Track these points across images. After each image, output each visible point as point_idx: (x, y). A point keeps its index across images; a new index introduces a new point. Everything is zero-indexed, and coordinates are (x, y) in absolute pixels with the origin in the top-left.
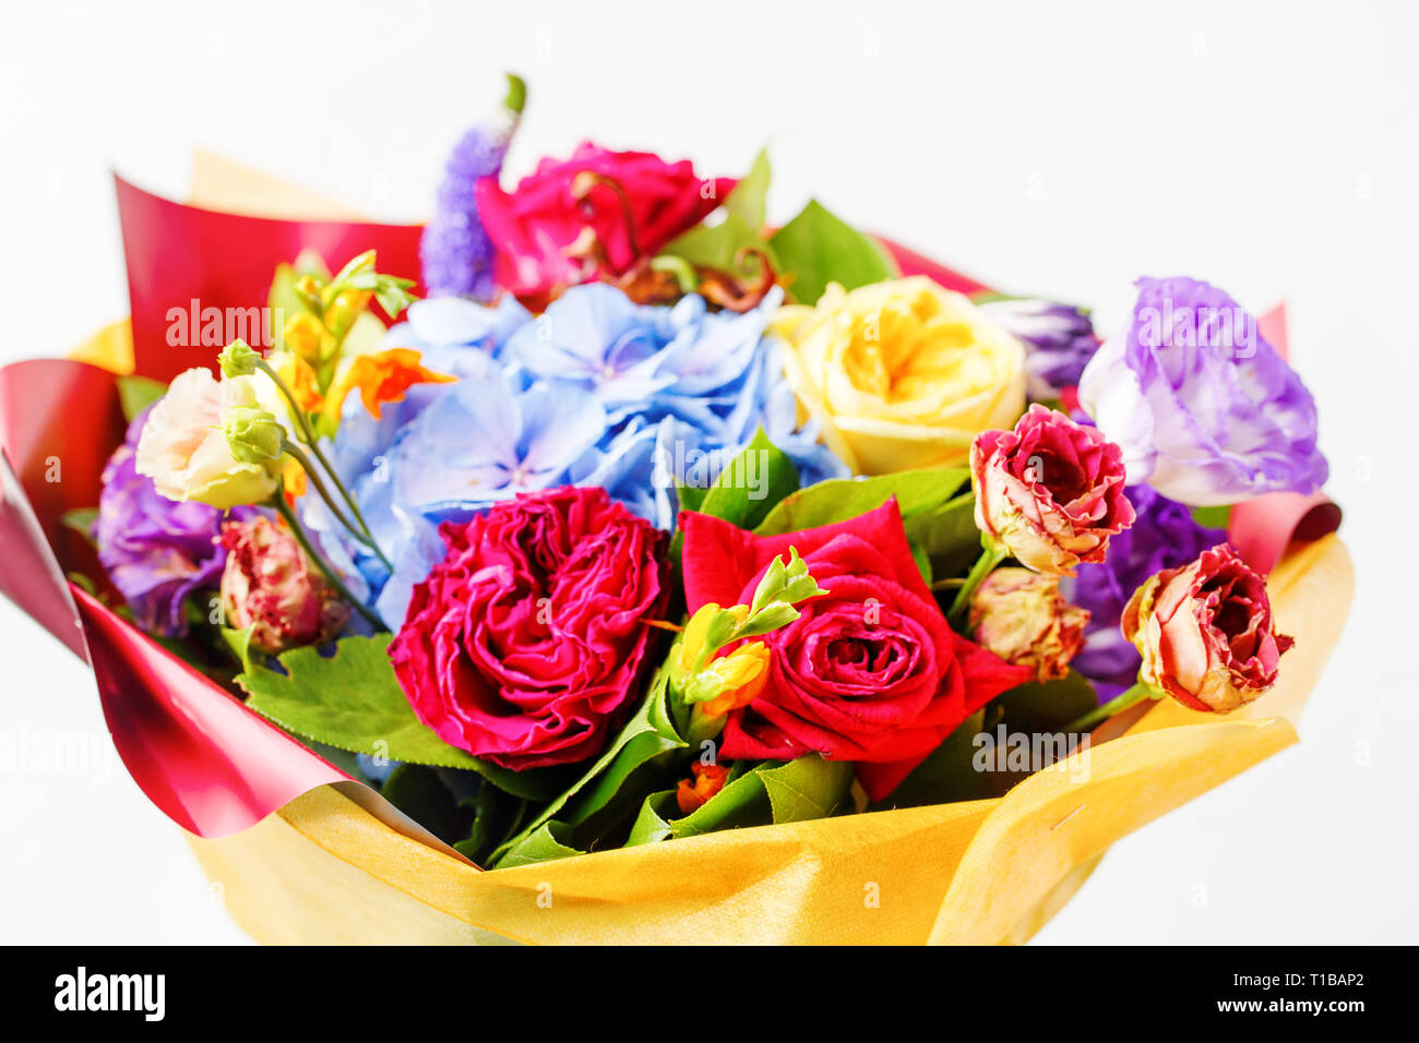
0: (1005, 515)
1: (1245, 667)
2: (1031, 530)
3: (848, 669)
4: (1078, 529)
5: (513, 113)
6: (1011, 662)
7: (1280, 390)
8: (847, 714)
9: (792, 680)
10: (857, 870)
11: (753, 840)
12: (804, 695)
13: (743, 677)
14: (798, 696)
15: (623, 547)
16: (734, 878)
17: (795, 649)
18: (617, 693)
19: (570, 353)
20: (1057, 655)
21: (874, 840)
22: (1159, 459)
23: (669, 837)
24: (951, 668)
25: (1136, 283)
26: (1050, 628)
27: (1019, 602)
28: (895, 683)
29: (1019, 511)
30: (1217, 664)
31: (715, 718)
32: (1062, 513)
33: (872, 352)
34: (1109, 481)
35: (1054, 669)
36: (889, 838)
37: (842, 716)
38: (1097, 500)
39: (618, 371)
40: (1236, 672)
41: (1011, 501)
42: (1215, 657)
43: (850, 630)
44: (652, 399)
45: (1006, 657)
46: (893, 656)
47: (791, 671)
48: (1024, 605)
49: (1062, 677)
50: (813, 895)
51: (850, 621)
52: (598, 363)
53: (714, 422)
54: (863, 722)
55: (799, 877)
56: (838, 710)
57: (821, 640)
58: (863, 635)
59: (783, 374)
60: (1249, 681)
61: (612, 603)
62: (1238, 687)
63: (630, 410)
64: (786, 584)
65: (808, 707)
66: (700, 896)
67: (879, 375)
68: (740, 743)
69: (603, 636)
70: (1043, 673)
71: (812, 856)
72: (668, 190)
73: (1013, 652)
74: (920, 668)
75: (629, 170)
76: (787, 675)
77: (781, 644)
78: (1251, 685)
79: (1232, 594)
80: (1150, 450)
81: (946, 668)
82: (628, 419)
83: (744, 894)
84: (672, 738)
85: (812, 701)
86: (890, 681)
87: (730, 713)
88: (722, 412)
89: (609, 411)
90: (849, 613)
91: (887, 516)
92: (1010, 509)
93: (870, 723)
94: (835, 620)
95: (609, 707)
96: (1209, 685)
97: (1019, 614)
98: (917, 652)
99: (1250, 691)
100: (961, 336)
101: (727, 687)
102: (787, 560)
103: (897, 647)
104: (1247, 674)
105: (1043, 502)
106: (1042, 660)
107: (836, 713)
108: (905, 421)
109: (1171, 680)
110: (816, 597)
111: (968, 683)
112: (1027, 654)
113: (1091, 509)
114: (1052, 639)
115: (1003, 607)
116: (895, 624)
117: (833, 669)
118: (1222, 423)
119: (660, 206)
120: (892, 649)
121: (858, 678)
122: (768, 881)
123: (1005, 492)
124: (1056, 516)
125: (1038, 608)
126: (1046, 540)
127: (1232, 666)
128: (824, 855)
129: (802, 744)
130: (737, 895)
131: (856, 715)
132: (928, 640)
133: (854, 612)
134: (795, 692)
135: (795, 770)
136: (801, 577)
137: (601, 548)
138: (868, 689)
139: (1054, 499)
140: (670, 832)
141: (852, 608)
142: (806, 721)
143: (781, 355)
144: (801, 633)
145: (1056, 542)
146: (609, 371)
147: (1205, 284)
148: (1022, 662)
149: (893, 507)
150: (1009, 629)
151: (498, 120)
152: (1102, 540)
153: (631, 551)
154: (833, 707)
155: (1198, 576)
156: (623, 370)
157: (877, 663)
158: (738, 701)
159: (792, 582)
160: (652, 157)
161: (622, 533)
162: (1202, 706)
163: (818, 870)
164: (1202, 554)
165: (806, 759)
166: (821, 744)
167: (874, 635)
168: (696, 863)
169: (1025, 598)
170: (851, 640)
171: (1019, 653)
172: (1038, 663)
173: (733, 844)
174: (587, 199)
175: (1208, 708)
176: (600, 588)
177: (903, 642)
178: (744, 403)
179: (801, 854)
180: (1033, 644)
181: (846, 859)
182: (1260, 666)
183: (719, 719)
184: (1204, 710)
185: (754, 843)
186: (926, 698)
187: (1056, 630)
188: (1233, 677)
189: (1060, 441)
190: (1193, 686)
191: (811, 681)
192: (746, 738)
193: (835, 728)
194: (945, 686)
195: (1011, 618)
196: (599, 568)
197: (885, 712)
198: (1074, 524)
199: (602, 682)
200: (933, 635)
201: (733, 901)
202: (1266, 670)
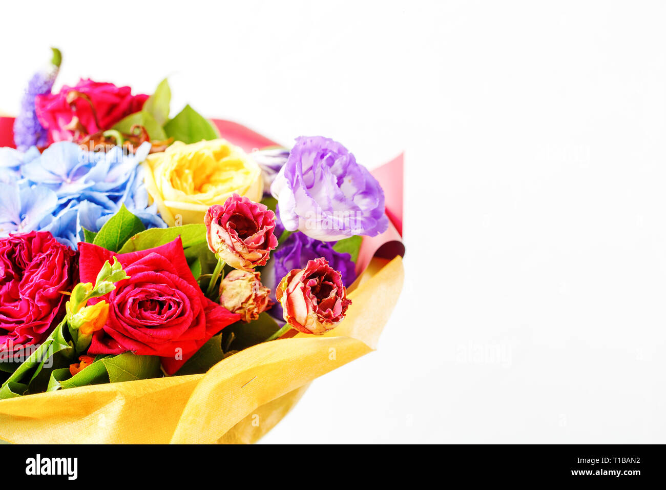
0: (217, 243)
1: (324, 313)
2: (228, 250)
3: (148, 314)
4: (250, 250)
5: (55, 66)
6: (233, 312)
7: (363, 189)
8: (145, 334)
9: (119, 318)
10: (142, 404)
11: (95, 390)
12: (125, 325)
13: (91, 315)
14: (122, 325)
15: (53, 258)
16: (87, 408)
17: (122, 305)
18: (48, 324)
19: (52, 173)
20: (253, 309)
21: (151, 391)
22: (300, 219)
23: (60, 389)
24: (200, 313)
25: (296, 139)
26: (250, 296)
27: (238, 284)
28: (168, 320)
29: (223, 241)
30: (311, 312)
31: (87, 335)
32: (242, 242)
33: (188, 173)
34: (266, 228)
35: (252, 315)
36: (158, 390)
37: (143, 334)
38: (261, 236)
39: (73, 180)
40: (320, 315)
41: (220, 237)
42: (311, 308)
43: (150, 296)
44: (82, 192)
45: (231, 310)
46: (170, 307)
47: (119, 314)
48: (240, 286)
49: (256, 319)
50: (121, 415)
51: (150, 292)
52: (64, 177)
53: (111, 203)
54: (153, 337)
55: (116, 407)
56: (141, 332)
57: (134, 300)
58: (156, 298)
59: (143, 182)
60: (326, 319)
61: (47, 284)
62: (322, 322)
63: (70, 197)
64: (111, 273)
65: (127, 330)
66: (73, 416)
67: (189, 183)
68: (97, 347)
69: (42, 298)
70: (248, 317)
71: (122, 398)
72: (115, 100)
73: (234, 307)
74: (182, 314)
75: (97, 91)
76: (117, 316)
77: (115, 302)
78: (327, 322)
79: (324, 280)
80: (295, 215)
81: (198, 314)
82: (69, 201)
83: (93, 414)
84: (64, 344)
85: (129, 328)
86: (167, 319)
87: (94, 333)
88: (115, 199)
89: (60, 198)
90: (150, 288)
91: (175, 245)
92: (219, 240)
93: (157, 338)
94: (142, 291)
95: (43, 330)
96: (309, 321)
97: (238, 290)
98: (182, 305)
99: (327, 324)
100: (238, 166)
101: (85, 320)
102: (112, 262)
103: (172, 304)
104: (326, 317)
105: (233, 237)
106: (247, 311)
107: (140, 333)
108: (195, 203)
109: (293, 319)
110: (125, 280)
111: (208, 321)
112: (240, 308)
113: (257, 241)
114: (251, 301)
115: (231, 287)
116: (172, 293)
117: (140, 313)
118: (330, 203)
119: (113, 107)
120: (170, 304)
121: (151, 317)
122: (102, 409)
123: (217, 233)
124: (239, 244)
125: (246, 287)
126: (235, 255)
127: (318, 312)
128: (126, 397)
129: (124, 348)
130: (90, 415)
131: (150, 335)
132: (187, 301)
133: (153, 288)
134: (121, 323)
135: (120, 359)
136: (118, 270)
137: (44, 258)
138: (156, 323)
139: (239, 236)
140: (60, 387)
141: (152, 286)
142: (127, 337)
143: (144, 172)
144: (126, 297)
145: (241, 256)
146: (69, 180)
147: (330, 140)
148: (238, 312)
149: (179, 241)
150: (233, 296)
151: (49, 69)
152: (263, 255)
153: (56, 260)
154: (139, 331)
155: (306, 272)
156: (75, 180)
157: (163, 311)
158: (95, 327)
159: (114, 272)
160: (112, 85)
161: (54, 252)
162: (308, 331)
163: (124, 404)
164: (309, 262)
165: (126, 354)
166: (132, 347)
167: (161, 298)
168: (69, 401)
169: (241, 283)
170: (152, 301)
171: (236, 308)
172: (245, 312)
173: (86, 392)
174: (73, 103)
175: (311, 332)
176: (42, 277)
177: (175, 302)
178: (125, 194)
179: (117, 397)
180: (242, 303)
181: (137, 399)
182: (332, 313)
183: (88, 336)
184: (308, 333)
185: (95, 392)
186: (186, 327)
187: (253, 297)
188: (319, 318)
189: (245, 210)
190: (302, 322)
191: (129, 318)
192: (99, 344)
193: (140, 340)
194: (196, 322)
195: (234, 292)
196: (42, 268)
197: (164, 333)
198: (248, 247)
199: (41, 319)
200: (191, 299)
201: (88, 418)
202: (334, 315)
